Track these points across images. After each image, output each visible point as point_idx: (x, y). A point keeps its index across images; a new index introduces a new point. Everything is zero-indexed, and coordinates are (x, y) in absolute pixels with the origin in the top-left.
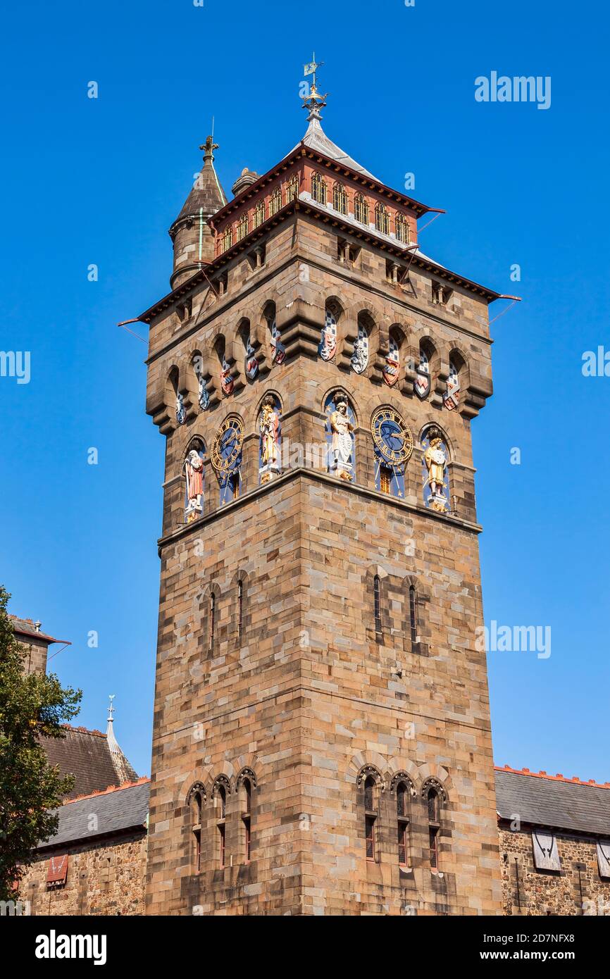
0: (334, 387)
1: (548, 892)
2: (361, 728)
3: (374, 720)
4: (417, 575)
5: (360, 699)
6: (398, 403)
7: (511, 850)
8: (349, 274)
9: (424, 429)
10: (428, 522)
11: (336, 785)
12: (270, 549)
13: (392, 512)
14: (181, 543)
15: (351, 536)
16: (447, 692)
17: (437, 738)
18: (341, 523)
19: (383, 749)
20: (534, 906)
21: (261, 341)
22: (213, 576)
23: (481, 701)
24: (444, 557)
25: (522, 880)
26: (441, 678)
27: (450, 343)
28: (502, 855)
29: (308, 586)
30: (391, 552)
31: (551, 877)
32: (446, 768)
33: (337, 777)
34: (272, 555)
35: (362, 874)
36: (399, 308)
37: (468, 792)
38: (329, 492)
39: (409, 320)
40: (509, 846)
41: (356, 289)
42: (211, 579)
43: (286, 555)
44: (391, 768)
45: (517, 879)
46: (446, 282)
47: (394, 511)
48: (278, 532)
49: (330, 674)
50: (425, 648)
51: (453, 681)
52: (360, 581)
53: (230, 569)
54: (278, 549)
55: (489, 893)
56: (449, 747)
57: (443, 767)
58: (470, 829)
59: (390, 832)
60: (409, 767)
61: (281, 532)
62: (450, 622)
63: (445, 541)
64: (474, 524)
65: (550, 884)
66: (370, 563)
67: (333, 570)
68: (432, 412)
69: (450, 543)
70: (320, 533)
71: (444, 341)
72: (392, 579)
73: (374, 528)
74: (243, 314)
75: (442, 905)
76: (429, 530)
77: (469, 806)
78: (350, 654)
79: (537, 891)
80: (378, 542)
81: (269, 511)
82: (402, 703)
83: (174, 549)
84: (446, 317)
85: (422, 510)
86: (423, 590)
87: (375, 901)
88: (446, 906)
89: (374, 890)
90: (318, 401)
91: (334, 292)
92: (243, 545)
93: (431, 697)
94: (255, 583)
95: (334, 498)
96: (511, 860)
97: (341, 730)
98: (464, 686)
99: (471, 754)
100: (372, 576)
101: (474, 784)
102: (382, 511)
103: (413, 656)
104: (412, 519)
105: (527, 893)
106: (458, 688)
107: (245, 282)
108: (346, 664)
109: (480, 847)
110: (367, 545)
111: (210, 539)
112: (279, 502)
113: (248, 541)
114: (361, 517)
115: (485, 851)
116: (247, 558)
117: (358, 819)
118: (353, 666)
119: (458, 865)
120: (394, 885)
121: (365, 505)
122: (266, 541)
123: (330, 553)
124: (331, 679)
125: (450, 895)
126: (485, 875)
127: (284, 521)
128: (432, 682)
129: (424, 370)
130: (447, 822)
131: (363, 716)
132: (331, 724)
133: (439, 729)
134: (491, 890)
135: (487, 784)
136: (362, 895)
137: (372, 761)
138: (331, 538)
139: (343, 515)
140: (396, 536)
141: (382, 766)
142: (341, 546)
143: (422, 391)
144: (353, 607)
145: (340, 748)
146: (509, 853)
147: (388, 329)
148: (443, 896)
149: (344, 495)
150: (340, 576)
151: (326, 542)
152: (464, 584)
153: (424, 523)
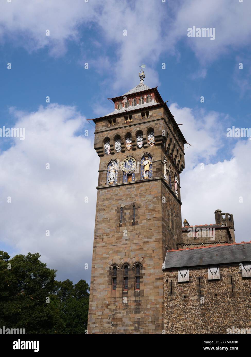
1: (185, 289)
2: (112, 253)
3: (117, 250)
4: (136, 201)
5: (112, 245)
6: (132, 153)
7: (169, 278)
9: (142, 156)
11: (102, 272)
15: (113, 199)
16: (145, 233)
17: (140, 249)
19: (119, 257)
20: (178, 295)
23: (158, 232)
24: (147, 192)
25: (173, 287)
26: (142, 230)
28: (165, 280)
29: (98, 219)
30: (127, 198)
31: (186, 284)
32: (143, 257)
33: (103, 269)
35: (109, 295)
36: (128, 128)
37: (151, 263)
38: (106, 190)
40: (168, 277)
44: (121, 262)
45: (171, 287)
46: (147, 110)
47: (129, 186)
49: (103, 241)
50: (137, 222)
51: (147, 229)
52: (115, 211)
55: (158, 294)
56: (144, 250)
57: (142, 257)
58: (150, 274)
59: (120, 281)
60: (128, 260)
62: (148, 211)
63: (147, 187)
65: (186, 286)
66: (119, 205)
67: (106, 211)
68: (145, 150)
71: (144, 128)
72: (126, 206)
73: (121, 194)
75: (138, 300)
76: (142, 186)
77: (151, 267)
78: (110, 233)
79: (180, 290)
80: (122, 198)
82: (127, 242)
84: (146, 121)
86: (137, 205)
87: (113, 302)
88: (140, 300)
89: (113, 299)
93: (138, 237)
95: (108, 191)
96: (169, 281)
97: (105, 255)
98: (152, 229)
99: (153, 250)
100: (119, 208)
101: (154, 259)
103: (132, 227)
104: (135, 185)
105: (175, 291)
106: (149, 231)
108: (108, 236)
109: (155, 279)
110: (118, 200)
114: (117, 193)
115: (157, 280)
117: (109, 279)
118: (110, 236)
119: (145, 287)
120: (120, 297)
121: (118, 188)
123: (106, 207)
124: (103, 242)
125: (141, 297)
126: (156, 288)
128: (139, 232)
130: (142, 274)
131: (113, 250)
132: (102, 255)
133: (141, 246)
134: (159, 293)
135: (159, 258)
136: (109, 301)
137: (115, 262)
138: (107, 203)
139: (111, 194)
140: (128, 193)
141: (118, 262)
142: (109, 204)
144: (112, 219)
145: (104, 261)
146: (168, 279)
148: (138, 297)
149: (111, 189)
150: (108, 212)
151: (105, 205)
152: (154, 198)
153: (140, 185)
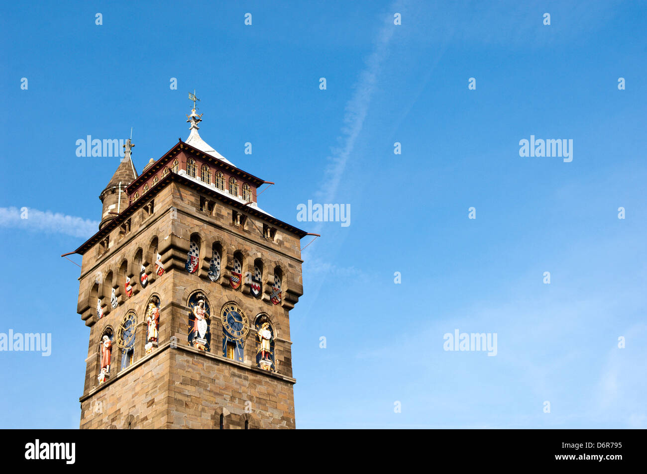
0: (195, 290)
4: (251, 413)
6: (240, 300)
8: (207, 219)
9: (257, 317)
10: (259, 377)
12: (149, 398)
13: (234, 371)
14: (94, 398)
15: (205, 387)
18: (198, 379)
21: (149, 262)
22: (113, 420)
24: (270, 400)
27: (275, 262)
29: (172, 423)
30: (233, 398)
34: (150, 403)
36: (241, 241)
38: (190, 359)
39: (247, 248)
41: (212, 228)
42: (112, 422)
43: (159, 402)
46: (272, 225)
47: (236, 371)
48: (155, 387)
52: (209, 418)
53: (124, 415)
54: (154, 399)
61: (157, 387)
63: (270, 390)
64: (290, 378)
66: (218, 406)
67: (191, 411)
68: (263, 306)
69: (274, 391)
70: (183, 387)
71: (271, 261)
72: (233, 416)
73: (221, 381)
74: (139, 245)
76: (260, 382)
80: (223, 392)
81: (150, 374)
83: (89, 404)
84: (272, 246)
85: (255, 370)
86: (254, 423)
90: (184, 299)
91: (196, 230)
92: (133, 397)
94: (139, 423)
95: (193, 362)
100: (218, 415)
102: (227, 370)
104: (248, 376)
107: (141, 225)
110: (216, 394)
111: (113, 395)
112: (156, 366)
113: (136, 394)
114: (212, 375)
116: (134, 406)
121: (216, 367)
122: (147, 394)
123: (190, 399)
127: (159, 379)
129: (258, 279)
138: (190, 390)
139: (200, 374)
140: (236, 387)
142: (197, 395)
143: (256, 292)
147: (233, 254)
149: (201, 360)
150: (196, 416)
151: (187, 393)
152: (283, 419)
153: (256, 378)
